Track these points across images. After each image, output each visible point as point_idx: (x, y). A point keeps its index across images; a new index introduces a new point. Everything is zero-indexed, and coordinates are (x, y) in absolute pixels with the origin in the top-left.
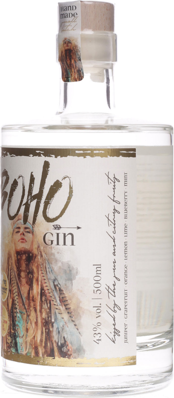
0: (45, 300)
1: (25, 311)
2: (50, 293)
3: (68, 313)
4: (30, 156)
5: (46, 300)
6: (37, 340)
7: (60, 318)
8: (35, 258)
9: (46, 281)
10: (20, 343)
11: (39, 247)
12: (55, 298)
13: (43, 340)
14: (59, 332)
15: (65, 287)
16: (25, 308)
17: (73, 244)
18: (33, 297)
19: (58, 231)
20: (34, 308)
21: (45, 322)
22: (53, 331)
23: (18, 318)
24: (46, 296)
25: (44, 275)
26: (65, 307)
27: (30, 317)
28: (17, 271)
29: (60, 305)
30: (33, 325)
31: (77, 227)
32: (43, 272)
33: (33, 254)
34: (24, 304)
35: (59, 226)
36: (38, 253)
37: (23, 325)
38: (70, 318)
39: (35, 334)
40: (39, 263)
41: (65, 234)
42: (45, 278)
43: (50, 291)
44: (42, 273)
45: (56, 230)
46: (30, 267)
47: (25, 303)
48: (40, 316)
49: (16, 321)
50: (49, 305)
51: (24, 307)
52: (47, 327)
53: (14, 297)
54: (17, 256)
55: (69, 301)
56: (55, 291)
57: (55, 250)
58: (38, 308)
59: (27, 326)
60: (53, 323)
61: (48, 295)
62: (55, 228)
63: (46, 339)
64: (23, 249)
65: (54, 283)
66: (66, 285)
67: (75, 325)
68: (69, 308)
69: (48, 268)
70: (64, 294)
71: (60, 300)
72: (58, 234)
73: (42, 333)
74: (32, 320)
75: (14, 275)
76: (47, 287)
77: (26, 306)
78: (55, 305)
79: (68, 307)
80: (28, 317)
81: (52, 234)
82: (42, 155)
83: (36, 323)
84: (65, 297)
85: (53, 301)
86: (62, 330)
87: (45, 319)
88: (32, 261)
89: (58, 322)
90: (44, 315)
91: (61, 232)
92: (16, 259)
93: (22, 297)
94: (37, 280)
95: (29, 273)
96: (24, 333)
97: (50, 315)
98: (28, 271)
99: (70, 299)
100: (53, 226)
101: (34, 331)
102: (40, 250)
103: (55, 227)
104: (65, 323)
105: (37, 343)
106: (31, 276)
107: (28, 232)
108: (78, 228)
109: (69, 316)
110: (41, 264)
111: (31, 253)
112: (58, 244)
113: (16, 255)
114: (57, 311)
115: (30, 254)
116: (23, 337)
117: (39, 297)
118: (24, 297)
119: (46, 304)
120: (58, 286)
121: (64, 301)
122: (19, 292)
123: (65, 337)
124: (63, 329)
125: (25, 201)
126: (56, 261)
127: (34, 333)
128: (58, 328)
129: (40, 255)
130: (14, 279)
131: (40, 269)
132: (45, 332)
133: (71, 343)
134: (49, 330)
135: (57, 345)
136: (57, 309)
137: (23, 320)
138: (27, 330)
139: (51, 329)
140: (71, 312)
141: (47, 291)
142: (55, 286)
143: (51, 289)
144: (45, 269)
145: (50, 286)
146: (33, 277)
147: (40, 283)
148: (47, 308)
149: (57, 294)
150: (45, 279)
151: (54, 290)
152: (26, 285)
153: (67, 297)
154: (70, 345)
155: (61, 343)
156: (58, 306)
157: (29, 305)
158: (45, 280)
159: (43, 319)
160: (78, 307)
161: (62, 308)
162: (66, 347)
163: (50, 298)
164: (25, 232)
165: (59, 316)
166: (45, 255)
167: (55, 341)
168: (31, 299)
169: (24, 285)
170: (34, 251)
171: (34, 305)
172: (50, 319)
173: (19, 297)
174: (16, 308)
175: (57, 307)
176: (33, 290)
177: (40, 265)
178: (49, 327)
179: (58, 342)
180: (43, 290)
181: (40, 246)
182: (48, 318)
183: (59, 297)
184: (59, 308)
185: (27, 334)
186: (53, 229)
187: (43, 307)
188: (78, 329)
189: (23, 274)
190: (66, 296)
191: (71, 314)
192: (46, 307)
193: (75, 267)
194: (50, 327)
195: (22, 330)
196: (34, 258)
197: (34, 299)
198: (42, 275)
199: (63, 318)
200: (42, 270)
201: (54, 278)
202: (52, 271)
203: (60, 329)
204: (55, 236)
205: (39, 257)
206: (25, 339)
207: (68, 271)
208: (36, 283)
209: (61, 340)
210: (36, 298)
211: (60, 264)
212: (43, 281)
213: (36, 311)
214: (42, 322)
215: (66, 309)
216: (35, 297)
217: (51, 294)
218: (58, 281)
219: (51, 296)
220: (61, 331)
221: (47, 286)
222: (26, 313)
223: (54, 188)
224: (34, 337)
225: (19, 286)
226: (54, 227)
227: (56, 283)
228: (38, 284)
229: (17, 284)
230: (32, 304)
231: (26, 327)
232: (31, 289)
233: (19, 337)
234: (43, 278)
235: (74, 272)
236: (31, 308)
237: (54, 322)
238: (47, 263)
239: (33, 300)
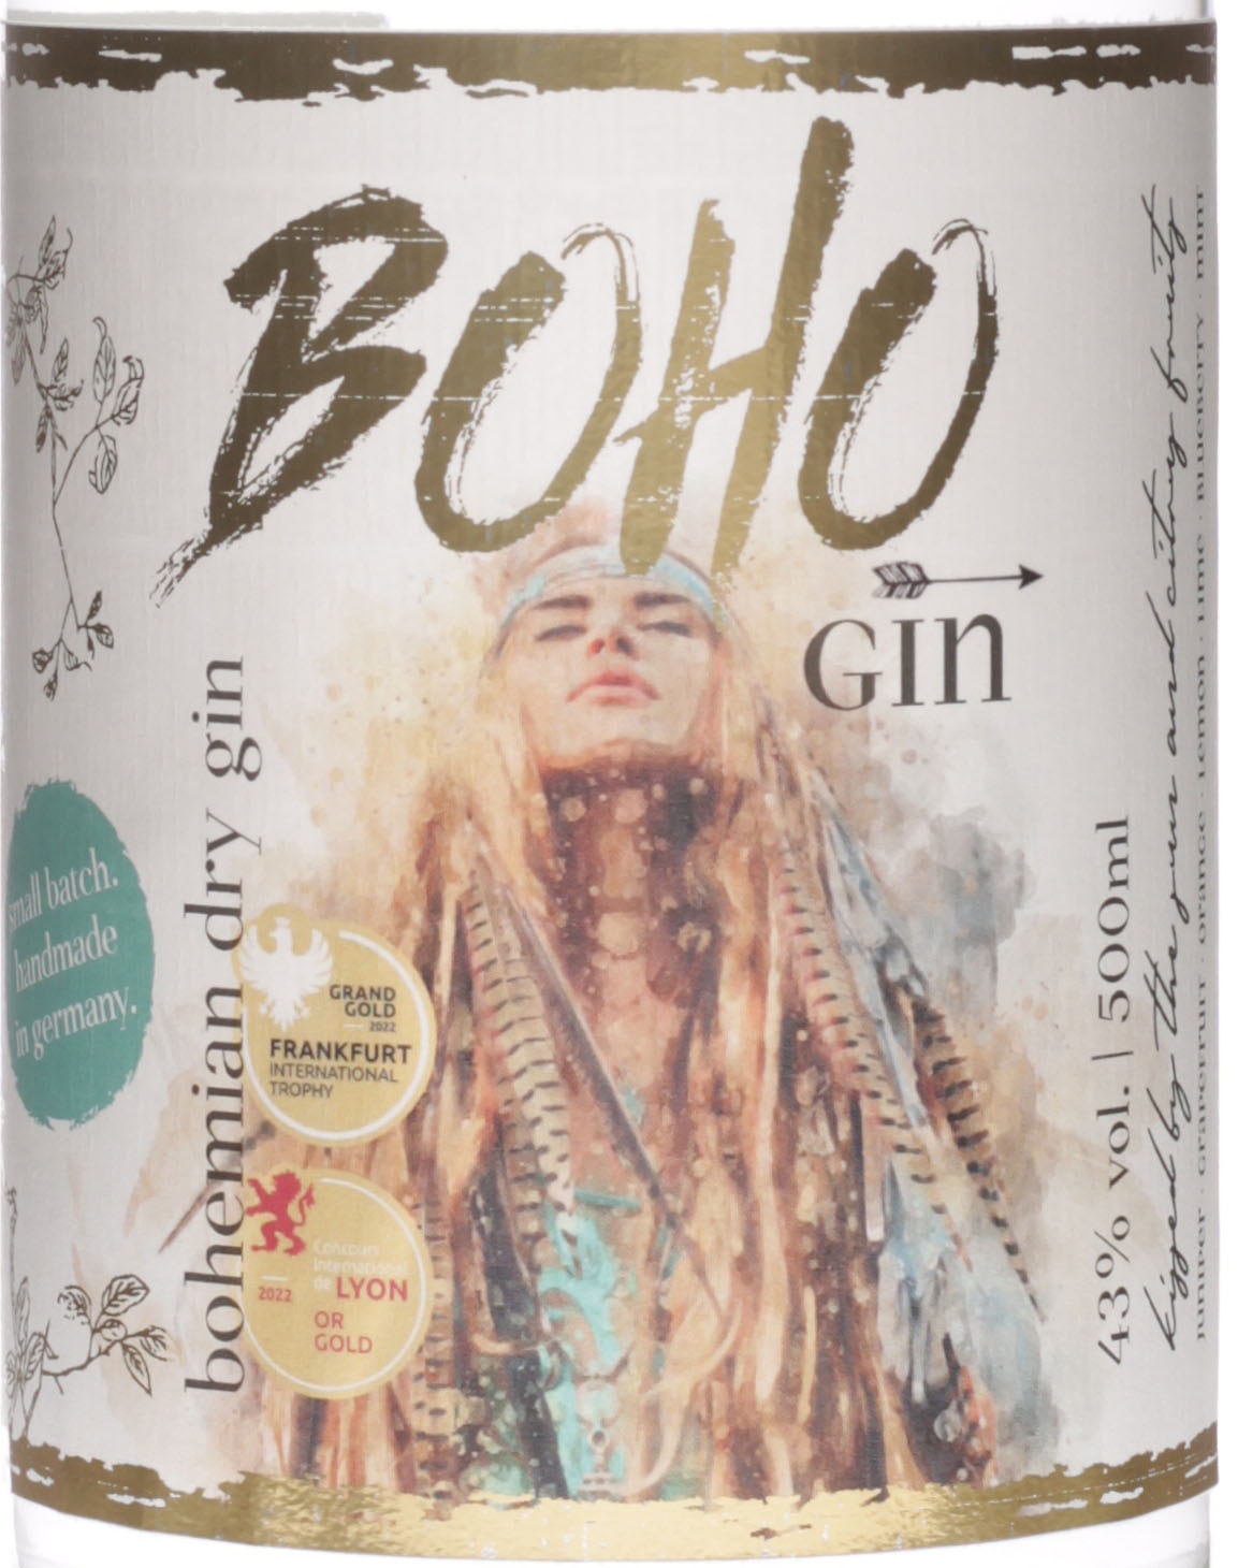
0: (815, 1100)
1: (636, 1191)
2: (852, 1044)
3: (973, 1168)
4: (693, 89)
5: (824, 1097)
6: (750, 1386)
7: (919, 1214)
8: (736, 805)
9: (824, 961)
10: (580, 1419)
11: (766, 726)
12: (889, 1075)
13: (798, 1376)
14: (915, 1310)
15: (955, 990)
16: (641, 1167)
17: (997, 693)
18: (718, 1083)
19: (905, 608)
20: (728, 1157)
21: (820, 1246)
22: (874, 1306)
23: (565, 1246)
24: (822, 1065)
25: (806, 920)
26: (955, 1128)
27: (690, 1230)
28: (551, 912)
29: (922, 1122)
30: (722, 1280)
31: (1017, 572)
32: (801, 899)
33: (714, 784)
34: (626, 1141)
35: (913, 574)
36: (763, 770)
37: (620, 1293)
38: (981, 1203)
39: (737, 1344)
40: (767, 841)
41: (950, 626)
42: (815, 939)
43: (852, 1030)
44: (795, 910)
45: (893, 601)
46: (689, 875)
47: (640, 1137)
48: (779, 1208)
49: (535, 1269)
50: (844, 1128)
51: (625, 1162)
52: (835, 1283)
53: (509, 1102)
54: (553, 807)
55: (974, 1087)
56: (888, 1027)
57: (887, 737)
58: (763, 1157)
59: (658, 1294)
60: (874, 1249)
61: (838, 1057)
62: (892, 588)
63: (825, 1370)
64: (620, 753)
65: (880, 968)
66: (957, 976)
67: (1012, 1249)
68: (980, 1136)
69: (843, 869)
70: (945, 1040)
71: (920, 1087)
72: (908, 629)
73: (795, 1328)
74: (707, 1244)
75: (516, 945)
76: (832, 1003)
77: (652, 1155)
78: (888, 1122)
79: (972, 1125)
80: (670, 1232)
81: (870, 632)
82: (792, 78)
83: (747, 1266)
84: (954, 1061)
85: (875, 1095)
86: (937, 1291)
87: (818, 1233)
88: (707, 832)
89: (907, 1238)
90: (810, 1203)
91: (928, 609)
92: (540, 824)
93: (604, 1093)
94: (755, 961)
95: (675, 919)
96: (632, 1347)
97: (853, 1196)
98: (668, 902)
99: (985, 1076)
100: (878, 571)
101: (726, 1322)
102: (775, 745)
103: (891, 577)
104: (956, 1239)
105: (753, 1404)
106: (696, 940)
107: (666, 627)
108: (1028, 577)
109: (976, 1187)
110: (785, 844)
111: (695, 771)
112: (908, 696)
113: (539, 799)
114: (903, 1165)
115: (685, 784)
116: (623, 1378)
117: (771, 1076)
118: (634, 1092)
119: (823, 1126)
120: (907, 989)
121: (950, 1091)
122: (570, 1058)
123: (956, 1341)
124: (939, 1287)
125: (640, 403)
126: (898, 816)
127: (723, 1335)
128: (908, 1284)
129: (780, 780)
130: (520, 970)
131: (773, 884)
132: (821, 1317)
133: (989, 1378)
134: (847, 1300)
135: (899, 1403)
136: (901, 1149)
137: (622, 1251)
138: (662, 1323)
139: (861, 1296)
140: (990, 1163)
141: (829, 1035)
142: (889, 991)
143: (863, 1014)
144: (816, 878)
145: (855, 997)
146: (718, 940)
147: (774, 980)
148: (830, 1147)
149: (906, 1048)
150: (816, 952)
151: (880, 1023)
152: (648, 1002)
153: (963, 1059)
154: (980, 1392)
155: (926, 1385)
156: (906, 1126)
157: (683, 1142)
158: (820, 958)
159: (804, 1229)
160: (1028, 1122)
161: (937, 1141)
162: (960, 1409)
163: (854, 1081)
164: (644, 628)
165: (915, 1199)
166: (818, 778)
167: (891, 1377)
168: (698, 1096)
169: (636, 1002)
170: (724, 760)
171: (732, 1138)
172: (852, 1223)
173: (574, 1089)
174: (542, 1180)
175: (904, 1137)
176: (718, 1033)
177: (781, 854)
178: (844, 1280)
179: (910, 1379)
180: (803, 1023)
181: (780, 718)
182: (842, 1217)
183: (918, 1066)
184: (915, 1139)
185: (658, 1351)
186: (876, 595)
187: (802, 1147)
188: (1024, 1277)
189: (614, 931)
190: (958, 1053)
191: (986, 1172)
192: (824, 1144)
193: (1008, 848)
194: (856, 1277)
195: (607, 1326)
196: (723, 809)
197: (725, 1096)
198: (793, 922)
199: (939, 1210)
200: (792, 890)
201: (883, 936)
202: (865, 885)
203: (923, 1290)
204: (891, 640)
205: (770, 799)
206: (644, 1389)
207: (970, 883)
208: (747, 985)
209: (926, 1365)
210: (741, 1091)
211: (919, 837)
212: (803, 967)
213: (740, 1176)
214: (790, 1253)
215: (962, 1142)
216: (731, 1085)
217: (861, 1053)
218: (908, 955)
219: (863, 1061)
220: (926, 1305)
221: (832, 997)
222: (647, 1204)
223: (884, 305)
224: (730, 1362)
225: (581, 1017)
226: (886, 582)
227: (895, 972)
228: (759, 988)
229: (554, 1001)
230: (708, 1133)
231: (656, 1300)
232: (697, 1025)
233: (579, 1379)
234: (801, 942)
235: (1004, 881)
236: (699, 1167)
237: (880, 1246)
238: (831, 837)
239: (718, 1107)
